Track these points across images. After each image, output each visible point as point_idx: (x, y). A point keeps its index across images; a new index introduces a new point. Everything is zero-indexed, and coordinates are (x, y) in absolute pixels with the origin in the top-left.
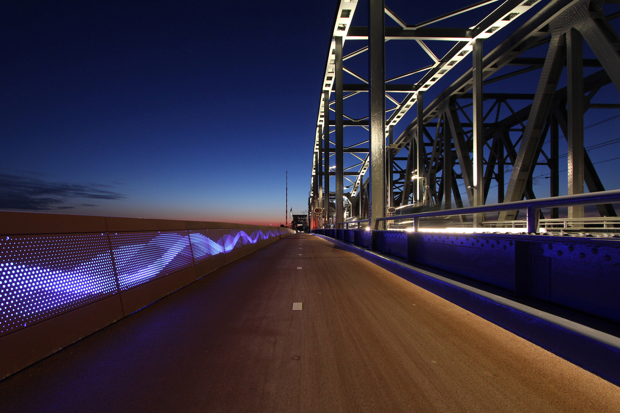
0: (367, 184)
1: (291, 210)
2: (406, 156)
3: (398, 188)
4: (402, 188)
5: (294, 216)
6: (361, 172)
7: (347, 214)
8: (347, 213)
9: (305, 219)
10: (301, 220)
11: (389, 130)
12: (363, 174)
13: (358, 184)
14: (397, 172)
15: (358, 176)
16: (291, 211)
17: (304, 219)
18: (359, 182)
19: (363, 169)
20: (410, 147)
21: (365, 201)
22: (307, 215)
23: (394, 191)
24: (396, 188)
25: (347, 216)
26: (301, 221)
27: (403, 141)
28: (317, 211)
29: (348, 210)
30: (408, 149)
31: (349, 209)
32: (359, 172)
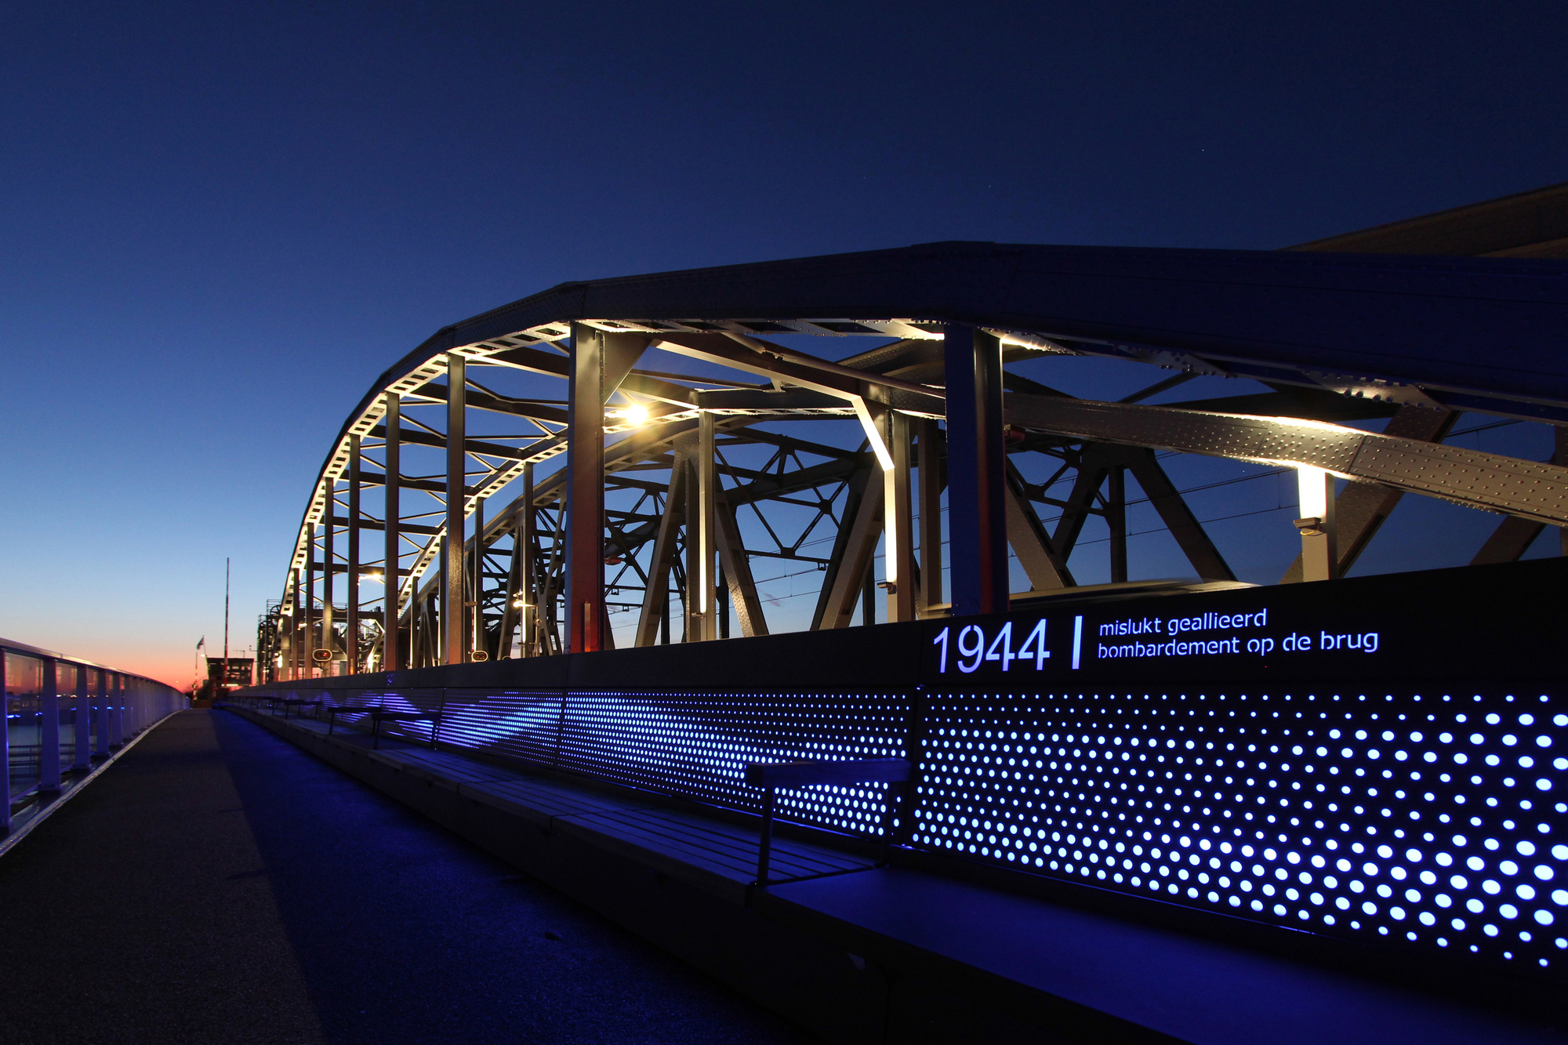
0: (426, 594)
1: (200, 644)
2: (511, 548)
3: (496, 605)
4: (502, 607)
5: (210, 660)
6: (416, 570)
7: (375, 658)
8: (376, 656)
9: (246, 669)
10: (232, 671)
11: (477, 503)
12: (419, 575)
13: (407, 593)
14: (490, 575)
15: (407, 579)
16: (198, 647)
17: (243, 668)
18: (410, 590)
19: (420, 564)
20: (516, 535)
21: (422, 628)
22: (252, 660)
23: (485, 611)
24: (493, 605)
25: (375, 663)
26: (233, 676)
27: (503, 526)
28: (319, 656)
29: (379, 651)
30: (513, 536)
31: (381, 647)
32: (410, 569)
